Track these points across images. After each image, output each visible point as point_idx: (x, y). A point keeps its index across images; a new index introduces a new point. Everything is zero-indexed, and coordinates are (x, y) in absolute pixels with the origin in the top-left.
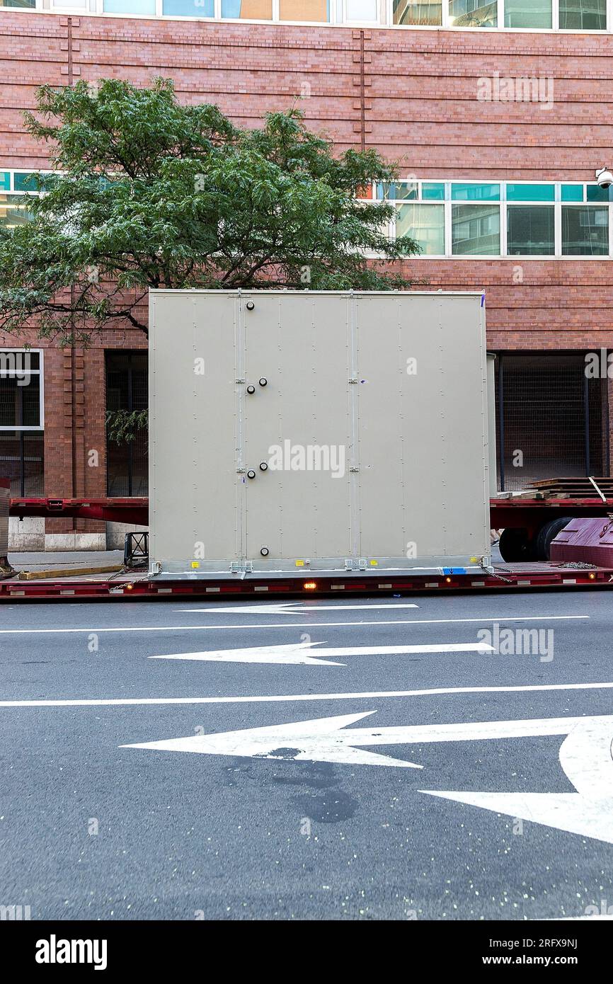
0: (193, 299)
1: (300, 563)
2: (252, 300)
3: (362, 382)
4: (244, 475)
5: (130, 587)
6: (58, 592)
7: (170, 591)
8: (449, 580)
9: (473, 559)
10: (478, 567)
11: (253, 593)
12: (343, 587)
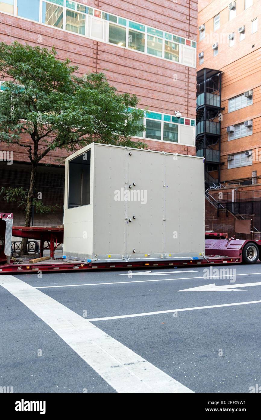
0: (111, 149)
1: (146, 255)
2: (132, 152)
3: (167, 187)
4: (128, 220)
5: (82, 266)
6: (53, 268)
7: (97, 267)
8: (191, 262)
9: (200, 254)
10: (201, 257)
11: (127, 267)
12: (157, 265)
